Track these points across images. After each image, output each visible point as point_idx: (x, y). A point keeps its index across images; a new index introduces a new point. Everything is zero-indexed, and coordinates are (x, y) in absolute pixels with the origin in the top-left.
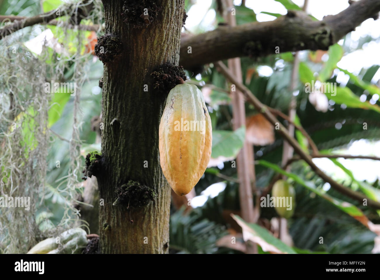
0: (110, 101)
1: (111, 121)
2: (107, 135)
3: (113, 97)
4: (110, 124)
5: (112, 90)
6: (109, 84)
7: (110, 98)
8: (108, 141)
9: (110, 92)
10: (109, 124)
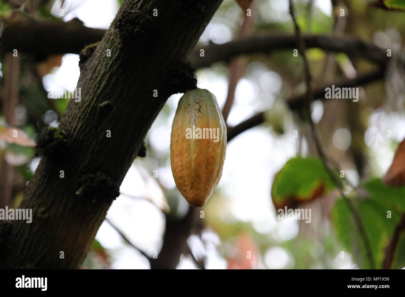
0: (109, 81)
1: (101, 102)
2: (87, 116)
3: (114, 78)
4: (99, 105)
5: (117, 70)
6: (115, 63)
7: (110, 78)
8: (86, 122)
9: (112, 72)
10: (97, 105)
